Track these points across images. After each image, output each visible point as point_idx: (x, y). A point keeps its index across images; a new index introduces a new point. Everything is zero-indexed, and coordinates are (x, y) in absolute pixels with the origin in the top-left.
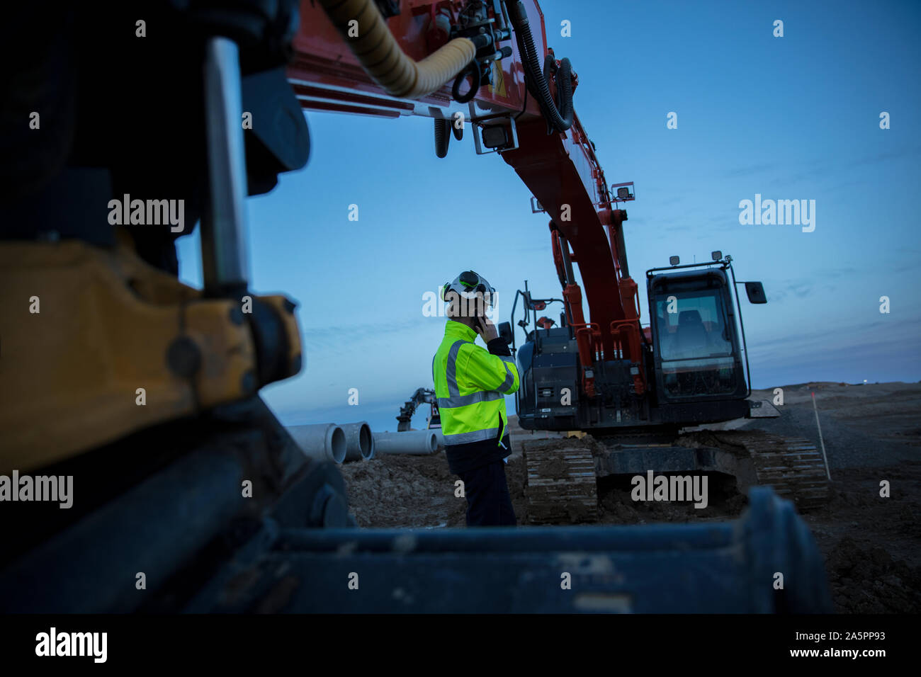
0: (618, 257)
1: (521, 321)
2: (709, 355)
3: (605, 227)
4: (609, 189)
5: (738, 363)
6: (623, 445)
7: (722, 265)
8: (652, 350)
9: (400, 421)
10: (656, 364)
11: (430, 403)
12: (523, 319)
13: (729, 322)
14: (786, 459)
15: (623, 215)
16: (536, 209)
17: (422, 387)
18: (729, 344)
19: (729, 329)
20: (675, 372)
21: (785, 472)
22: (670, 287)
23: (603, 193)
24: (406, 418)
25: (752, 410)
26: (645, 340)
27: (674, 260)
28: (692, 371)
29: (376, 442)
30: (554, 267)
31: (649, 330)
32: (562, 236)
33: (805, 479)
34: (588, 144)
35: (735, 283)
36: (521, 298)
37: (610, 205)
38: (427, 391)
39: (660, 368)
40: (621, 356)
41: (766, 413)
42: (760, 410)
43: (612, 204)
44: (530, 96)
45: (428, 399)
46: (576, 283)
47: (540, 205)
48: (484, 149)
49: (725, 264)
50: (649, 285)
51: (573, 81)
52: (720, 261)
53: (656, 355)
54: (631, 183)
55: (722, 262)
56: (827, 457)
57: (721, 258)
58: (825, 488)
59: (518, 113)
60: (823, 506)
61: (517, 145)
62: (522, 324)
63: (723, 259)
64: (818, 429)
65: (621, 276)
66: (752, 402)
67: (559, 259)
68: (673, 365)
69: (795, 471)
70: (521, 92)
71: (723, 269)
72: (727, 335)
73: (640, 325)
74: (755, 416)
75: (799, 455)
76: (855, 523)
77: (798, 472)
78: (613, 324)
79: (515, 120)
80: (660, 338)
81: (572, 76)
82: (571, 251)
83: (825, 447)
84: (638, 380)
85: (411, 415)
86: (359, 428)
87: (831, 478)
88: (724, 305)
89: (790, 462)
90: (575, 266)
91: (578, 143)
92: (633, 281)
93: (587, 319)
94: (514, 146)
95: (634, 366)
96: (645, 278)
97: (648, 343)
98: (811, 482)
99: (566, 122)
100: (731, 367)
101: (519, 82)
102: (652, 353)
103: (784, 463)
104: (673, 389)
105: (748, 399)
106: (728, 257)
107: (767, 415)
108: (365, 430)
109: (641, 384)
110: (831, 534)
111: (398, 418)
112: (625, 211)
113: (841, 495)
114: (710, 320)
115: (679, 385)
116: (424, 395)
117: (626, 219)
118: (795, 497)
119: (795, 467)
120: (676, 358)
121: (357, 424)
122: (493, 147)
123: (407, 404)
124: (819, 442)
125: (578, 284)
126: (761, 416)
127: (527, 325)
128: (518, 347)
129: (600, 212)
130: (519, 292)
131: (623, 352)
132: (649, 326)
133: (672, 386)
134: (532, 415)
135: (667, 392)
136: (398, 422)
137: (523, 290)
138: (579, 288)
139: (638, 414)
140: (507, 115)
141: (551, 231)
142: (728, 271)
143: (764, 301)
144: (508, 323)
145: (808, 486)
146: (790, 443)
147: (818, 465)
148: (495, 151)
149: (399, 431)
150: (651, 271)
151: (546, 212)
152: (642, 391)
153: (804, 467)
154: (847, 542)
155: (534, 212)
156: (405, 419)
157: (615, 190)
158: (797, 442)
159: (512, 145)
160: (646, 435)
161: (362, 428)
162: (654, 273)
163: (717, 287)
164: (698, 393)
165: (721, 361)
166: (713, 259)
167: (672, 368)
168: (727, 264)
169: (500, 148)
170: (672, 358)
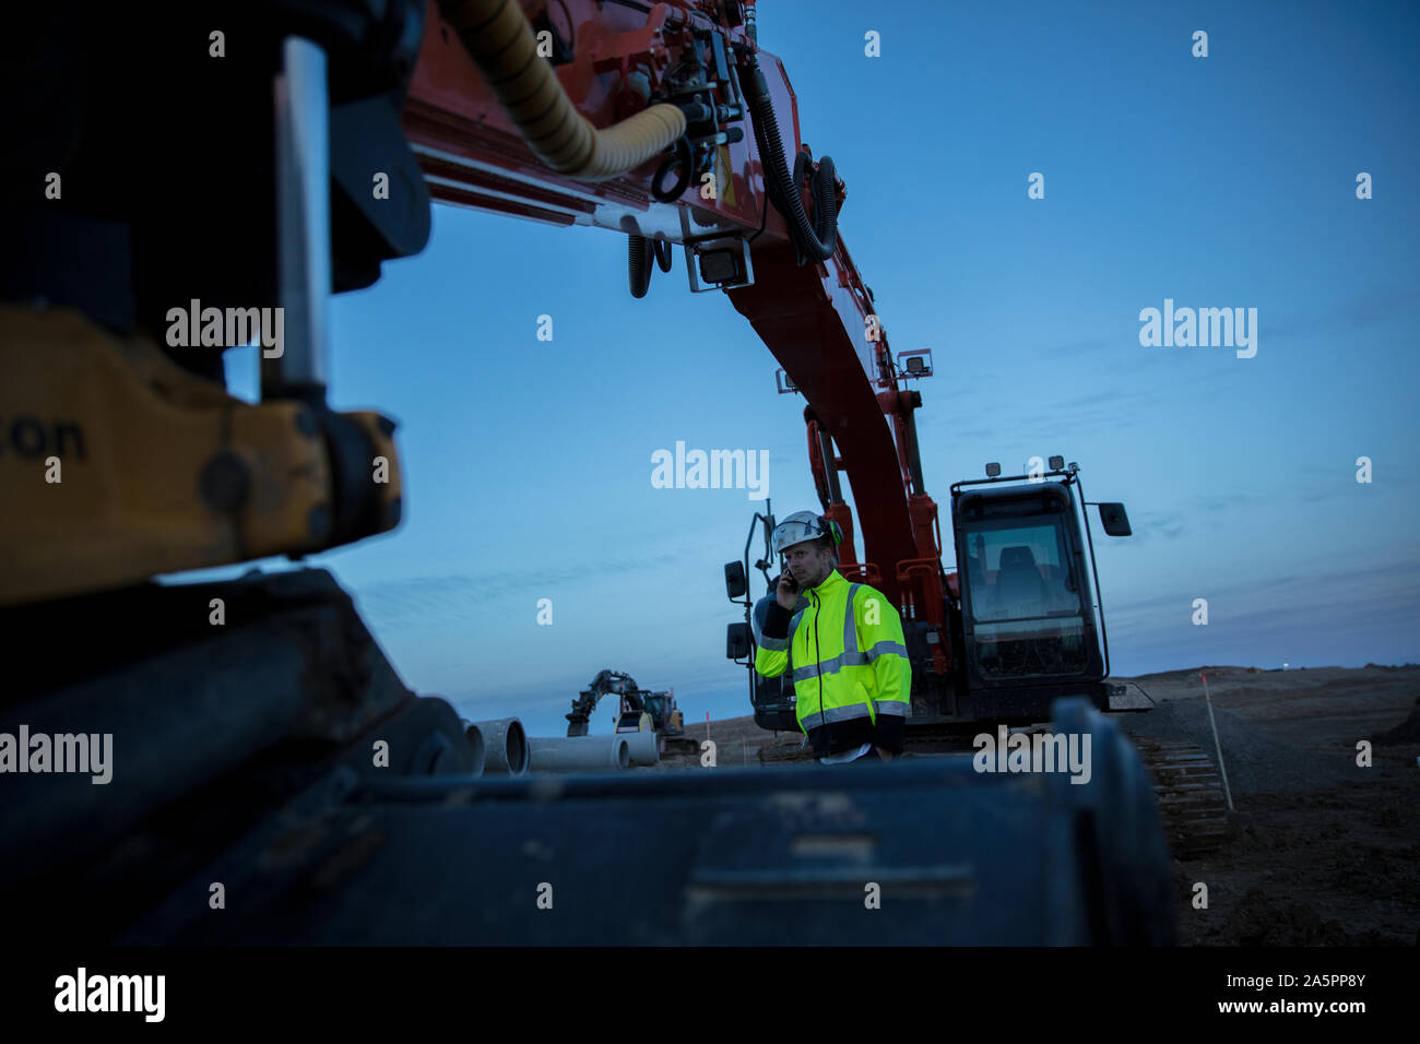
0: (907, 465)
1: (760, 561)
2: (1045, 615)
3: (887, 417)
4: (895, 360)
5: (1089, 625)
6: (915, 754)
7: (1064, 477)
8: (959, 608)
9: (572, 723)
10: (965, 628)
11: (619, 693)
12: (763, 559)
13: (1075, 567)
14: (1163, 774)
15: (915, 400)
16: (784, 387)
17: (608, 668)
18: (1075, 597)
19: (1075, 575)
20: (995, 640)
21: (1162, 794)
22: (987, 510)
23: (886, 365)
24: (582, 717)
25: (1111, 698)
26: (949, 591)
27: (993, 470)
28: (1021, 639)
29: (532, 752)
30: (811, 477)
31: (956, 577)
32: (822, 429)
33: (1193, 805)
34: (862, 290)
35: (1083, 504)
36: (760, 525)
37: (896, 382)
38: (616, 675)
39: (972, 633)
40: (913, 615)
41: (1132, 704)
42: (1124, 698)
43: (899, 381)
44: (774, 209)
45: (617, 687)
46: (844, 502)
47: (790, 381)
48: (702, 284)
49: (1069, 476)
50: (954, 507)
51: (838, 192)
52: (1061, 470)
53: (965, 614)
54: (927, 351)
55: (1064, 473)
56: (1228, 775)
57: (1063, 467)
58: (1223, 819)
59: (753, 234)
60: (1220, 847)
61: (751, 280)
62: (763, 565)
63: (1066, 468)
64: (1212, 732)
65: (912, 492)
66: (1112, 686)
67: (818, 467)
68: (991, 629)
69: (1177, 792)
70: (759, 204)
71: (1066, 483)
72: (1072, 583)
73: (942, 570)
74: (1116, 708)
75: (1182, 768)
76: (1268, 872)
77: (1181, 793)
78: (901, 565)
79: (750, 242)
80: (972, 587)
81: (836, 184)
82: (837, 454)
83: (1225, 761)
84: (939, 651)
85: (589, 712)
86: (505, 729)
87: (1235, 807)
88: (1068, 538)
89: (1171, 778)
90: (843, 476)
91: (846, 286)
92: (930, 500)
93: (861, 558)
94: (747, 282)
95: (932, 631)
96: (949, 497)
97: (954, 597)
98: (1202, 810)
99: (826, 248)
100: (1080, 633)
101: (758, 192)
102: (961, 611)
103: (1161, 781)
104: (991, 667)
105: (1104, 681)
106: (1073, 464)
107: (1135, 707)
108: (516, 730)
109: (943, 658)
110: (1232, 888)
111: (568, 717)
112: (918, 393)
113: (1247, 831)
114: (1048, 562)
115: (1001, 660)
116: (610, 682)
117: (920, 405)
118: (1178, 833)
119: (1176, 786)
120: (995, 618)
121: (503, 722)
122: (717, 282)
123: (583, 694)
124: (1215, 752)
125: (847, 504)
126: (1125, 708)
127: (770, 567)
128: (755, 600)
129: (881, 394)
130: (757, 515)
131: (915, 608)
132: (955, 571)
133: (989, 662)
134: (775, 706)
135: (982, 670)
136: (568, 722)
137: (764, 514)
138: (848, 509)
139: (938, 706)
140: (738, 234)
141: (807, 422)
142: (1074, 487)
143: (1127, 532)
144: (740, 563)
145: (1198, 816)
146: (1170, 749)
147: (1213, 784)
148: (718, 287)
149: (569, 736)
150: (958, 485)
151: (799, 393)
152: (945, 670)
153: (1191, 786)
154: (1255, 897)
155: (781, 392)
156: (579, 719)
157: (903, 360)
158: (1181, 749)
159: (744, 278)
160: (951, 738)
161: (510, 729)
162: (963, 489)
163: (1057, 511)
164: (1029, 672)
165: (1064, 623)
166: (1051, 468)
167: (990, 635)
168: (1071, 477)
169: (726, 283)
170: (989, 619)
